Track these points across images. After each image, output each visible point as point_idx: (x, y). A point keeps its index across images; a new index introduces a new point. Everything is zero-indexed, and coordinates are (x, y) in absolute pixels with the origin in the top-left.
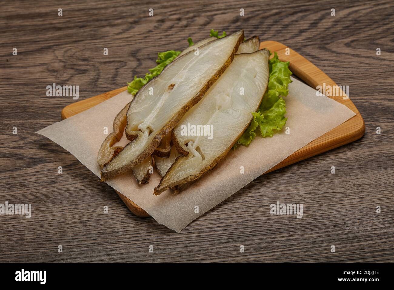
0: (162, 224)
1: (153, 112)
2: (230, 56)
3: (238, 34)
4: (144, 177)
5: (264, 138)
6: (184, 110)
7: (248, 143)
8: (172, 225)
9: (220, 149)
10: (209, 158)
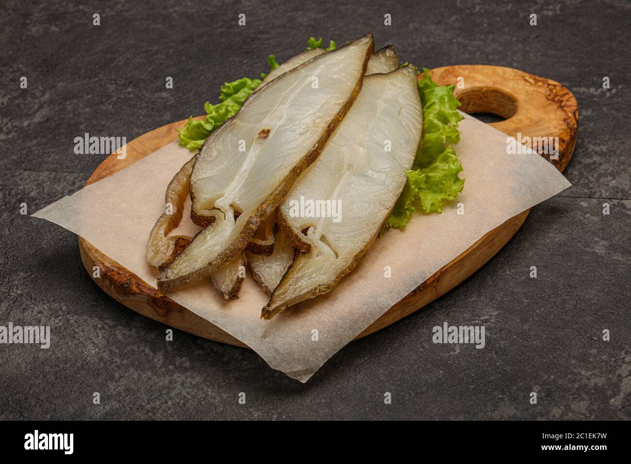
0: (277, 369)
1: (237, 177)
2: (359, 81)
3: (365, 41)
4: (231, 286)
5: (427, 215)
6: (294, 175)
7: (404, 224)
8: (295, 370)
9: (361, 238)
10: (345, 254)
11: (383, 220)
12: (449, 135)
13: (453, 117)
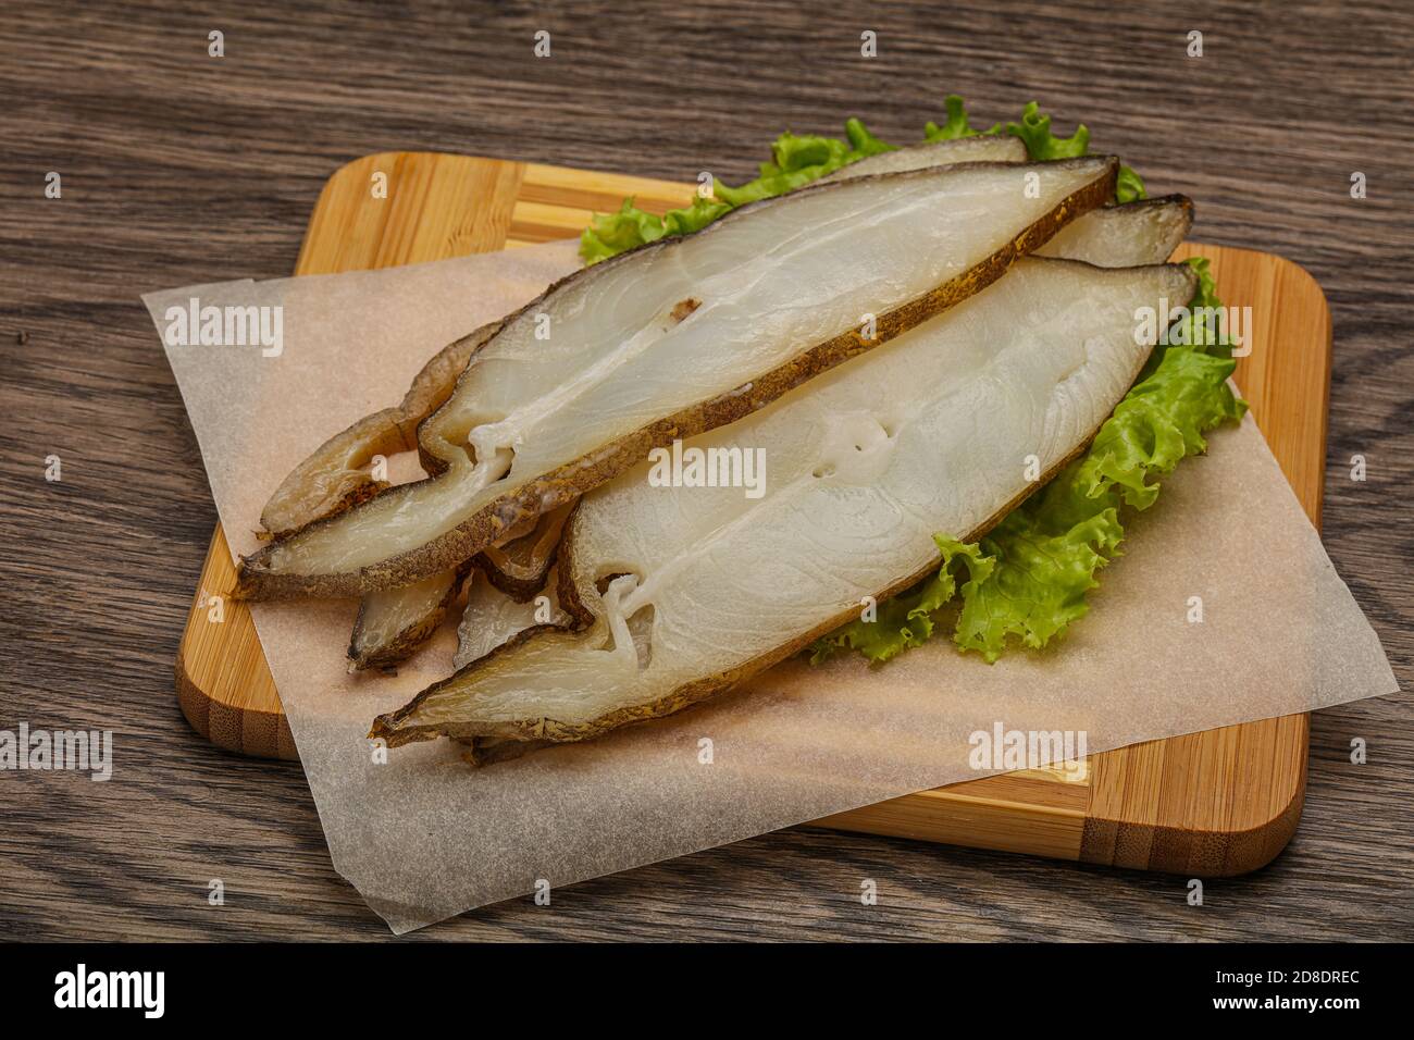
0: (347, 878)
1: (561, 389)
2: (979, 266)
3: (1091, 171)
5: (960, 654)
6: (655, 438)
7: (882, 657)
8: (387, 896)
9: (727, 648)
10: (662, 672)
11: (811, 627)
12: (1121, 481)
13: (1167, 441)
